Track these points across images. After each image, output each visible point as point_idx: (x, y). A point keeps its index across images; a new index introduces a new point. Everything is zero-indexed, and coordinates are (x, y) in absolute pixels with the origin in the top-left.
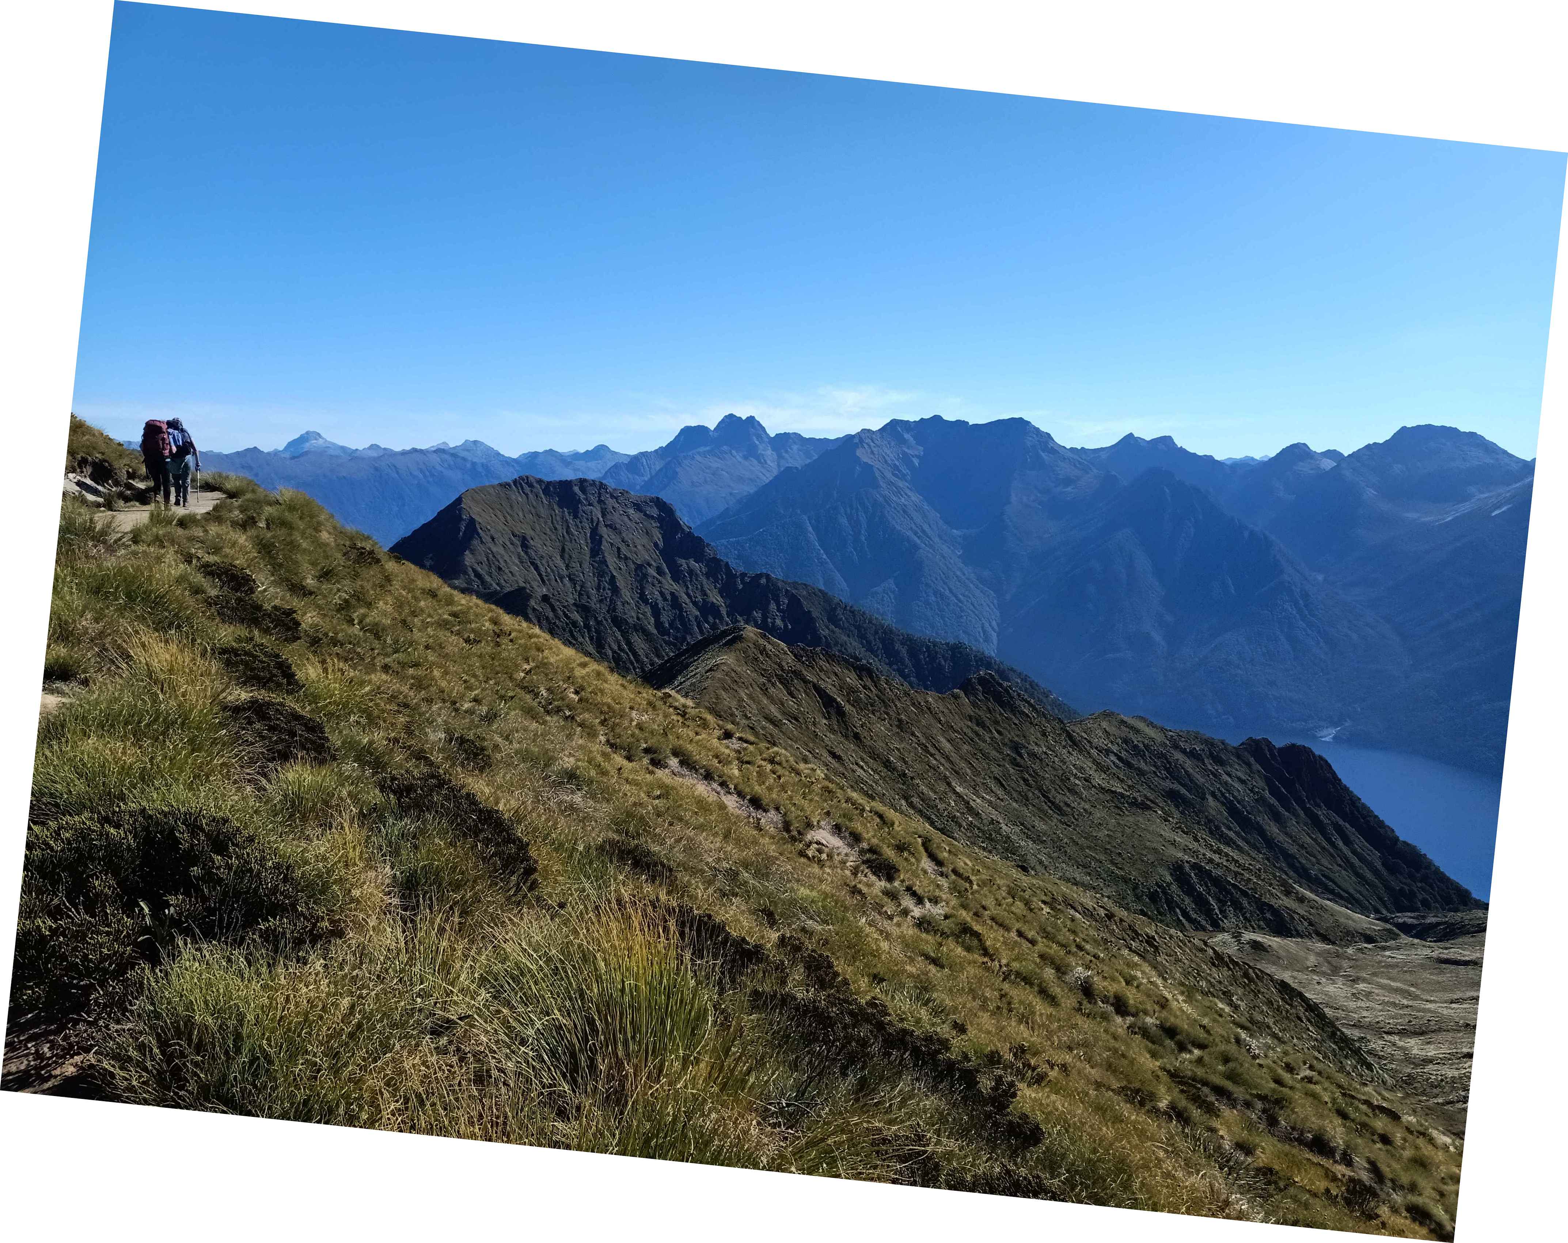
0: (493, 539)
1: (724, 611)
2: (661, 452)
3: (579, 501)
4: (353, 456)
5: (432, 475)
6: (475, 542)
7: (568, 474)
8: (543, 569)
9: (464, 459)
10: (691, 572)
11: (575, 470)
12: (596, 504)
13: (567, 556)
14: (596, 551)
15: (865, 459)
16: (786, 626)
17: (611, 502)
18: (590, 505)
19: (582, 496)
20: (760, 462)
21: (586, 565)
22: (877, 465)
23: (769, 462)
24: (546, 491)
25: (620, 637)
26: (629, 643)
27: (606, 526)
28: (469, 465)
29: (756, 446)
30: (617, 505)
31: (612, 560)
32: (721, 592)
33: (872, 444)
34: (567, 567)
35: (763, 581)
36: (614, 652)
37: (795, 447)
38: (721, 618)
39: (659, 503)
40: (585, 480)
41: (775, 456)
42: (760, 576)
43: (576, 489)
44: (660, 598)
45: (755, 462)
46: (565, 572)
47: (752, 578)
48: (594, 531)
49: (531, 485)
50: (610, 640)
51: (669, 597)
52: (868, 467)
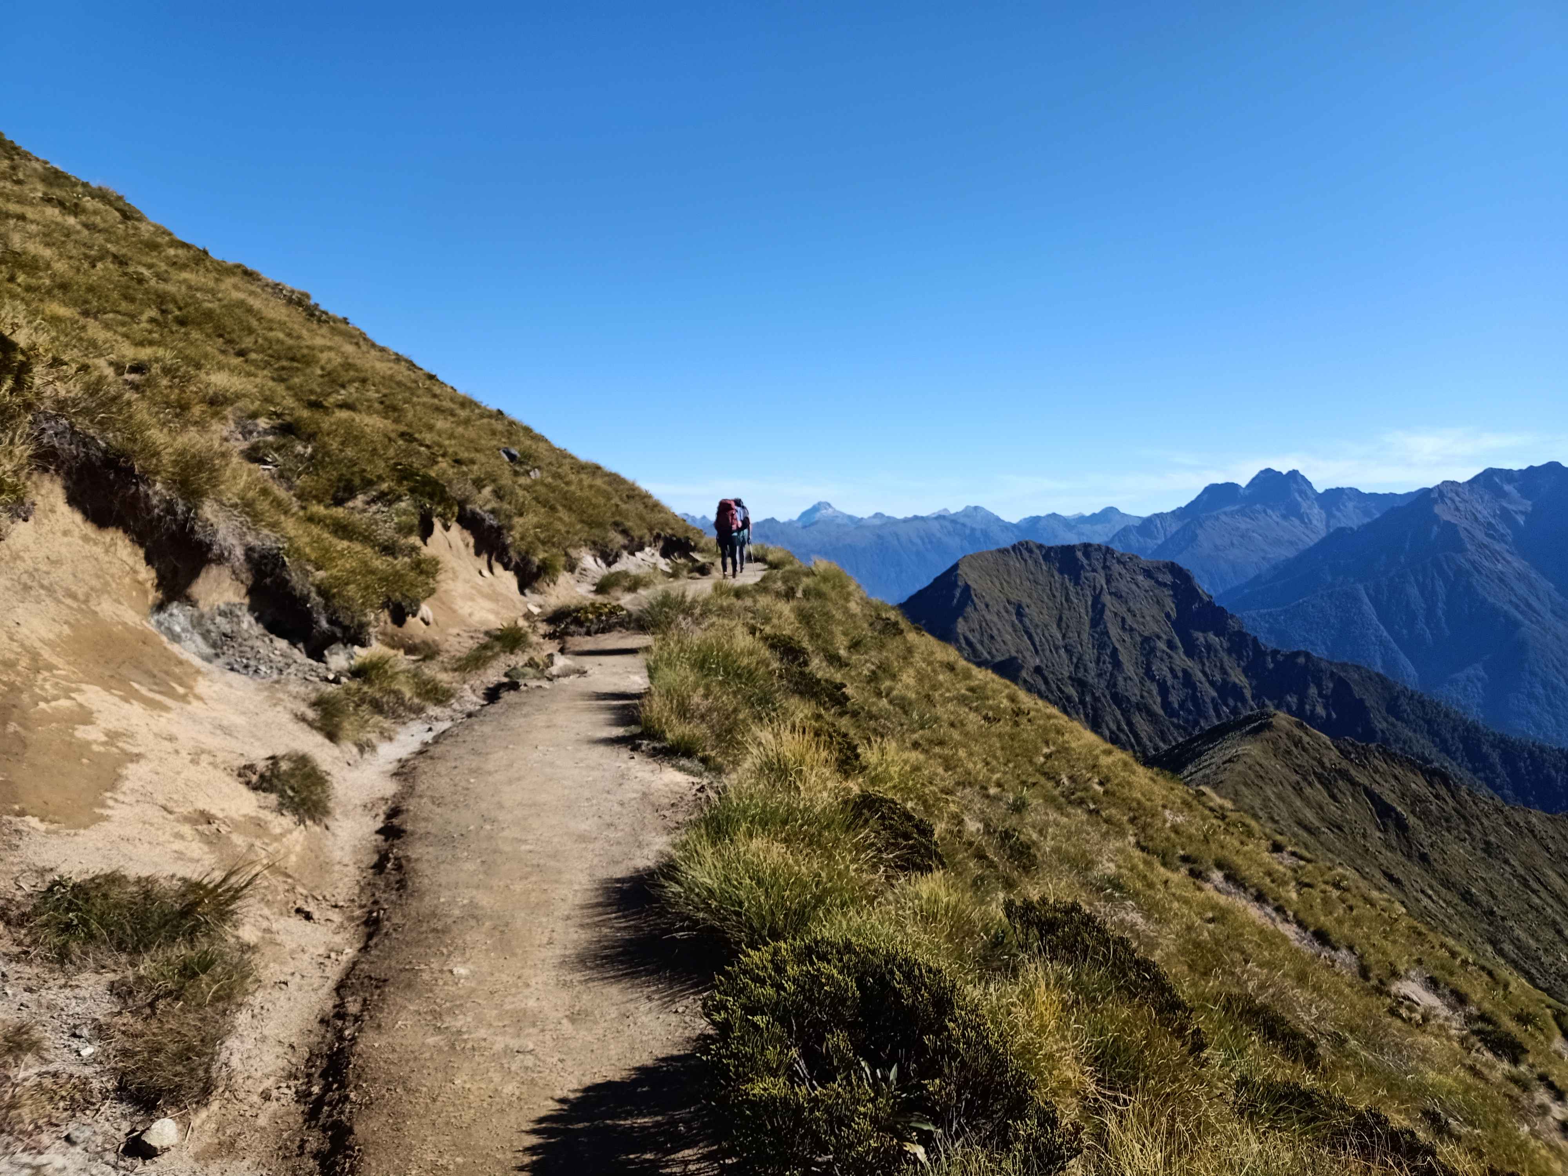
0: (987, 606)
1: (1248, 693)
2: (1179, 514)
3: (1082, 567)
4: (857, 523)
5: (931, 542)
6: (969, 609)
7: (1072, 539)
8: (1037, 639)
9: (964, 525)
10: (1209, 647)
11: (1080, 534)
12: (1100, 570)
13: (1064, 625)
14: (1097, 619)
15: (1447, 517)
16: (1329, 715)
17: (1117, 568)
18: (1094, 570)
19: (1085, 562)
20: (1303, 522)
21: (1085, 636)
22: (1464, 524)
23: (1315, 522)
24: (1046, 557)
25: (1120, 717)
26: (1130, 724)
27: (1110, 594)
28: (968, 532)
29: (1298, 504)
30: (1124, 572)
31: (1114, 631)
32: (1245, 671)
33: (1457, 499)
34: (1064, 637)
35: (1301, 660)
36: (1112, 732)
37: (1350, 505)
38: (1244, 701)
39: (1174, 569)
40: (1090, 545)
41: (1324, 515)
42: (1297, 654)
43: (1079, 554)
44: (1169, 675)
45: (1297, 522)
46: (1060, 643)
47: (1287, 657)
48: (1096, 599)
49: (1030, 551)
50: (1108, 718)
51: (1180, 674)
52: (1449, 528)
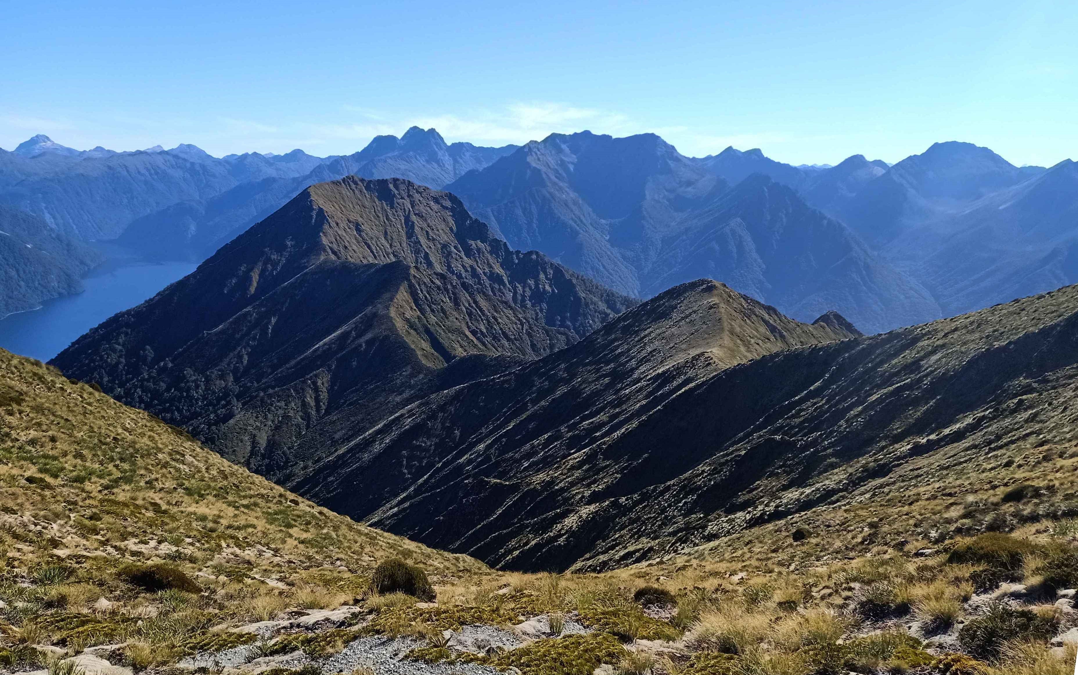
0: (337, 224)
1: (505, 279)
3: (394, 196)
6: (326, 227)
7: (384, 175)
8: (373, 248)
10: (479, 250)
12: (406, 198)
13: (389, 237)
14: (410, 234)
16: (553, 290)
17: (417, 196)
18: (402, 198)
19: (396, 192)
21: (404, 245)
24: (368, 188)
27: (415, 214)
30: (421, 199)
31: (423, 240)
32: (502, 266)
34: (391, 245)
35: (534, 257)
38: (505, 285)
39: (451, 197)
40: (398, 180)
42: (530, 253)
43: (391, 186)
44: (463, 270)
46: (390, 250)
47: (525, 255)
48: (407, 219)
49: (356, 183)
51: (469, 269)
